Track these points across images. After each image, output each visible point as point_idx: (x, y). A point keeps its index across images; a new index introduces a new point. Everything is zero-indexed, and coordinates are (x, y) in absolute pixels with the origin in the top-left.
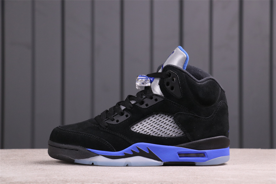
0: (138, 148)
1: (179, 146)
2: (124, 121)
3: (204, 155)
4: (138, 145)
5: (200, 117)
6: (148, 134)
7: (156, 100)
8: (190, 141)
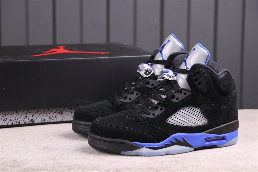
0: (175, 138)
1: (205, 133)
2: (160, 114)
3: (223, 138)
4: (176, 136)
5: (220, 107)
6: (181, 125)
7: (185, 94)
8: (214, 128)
